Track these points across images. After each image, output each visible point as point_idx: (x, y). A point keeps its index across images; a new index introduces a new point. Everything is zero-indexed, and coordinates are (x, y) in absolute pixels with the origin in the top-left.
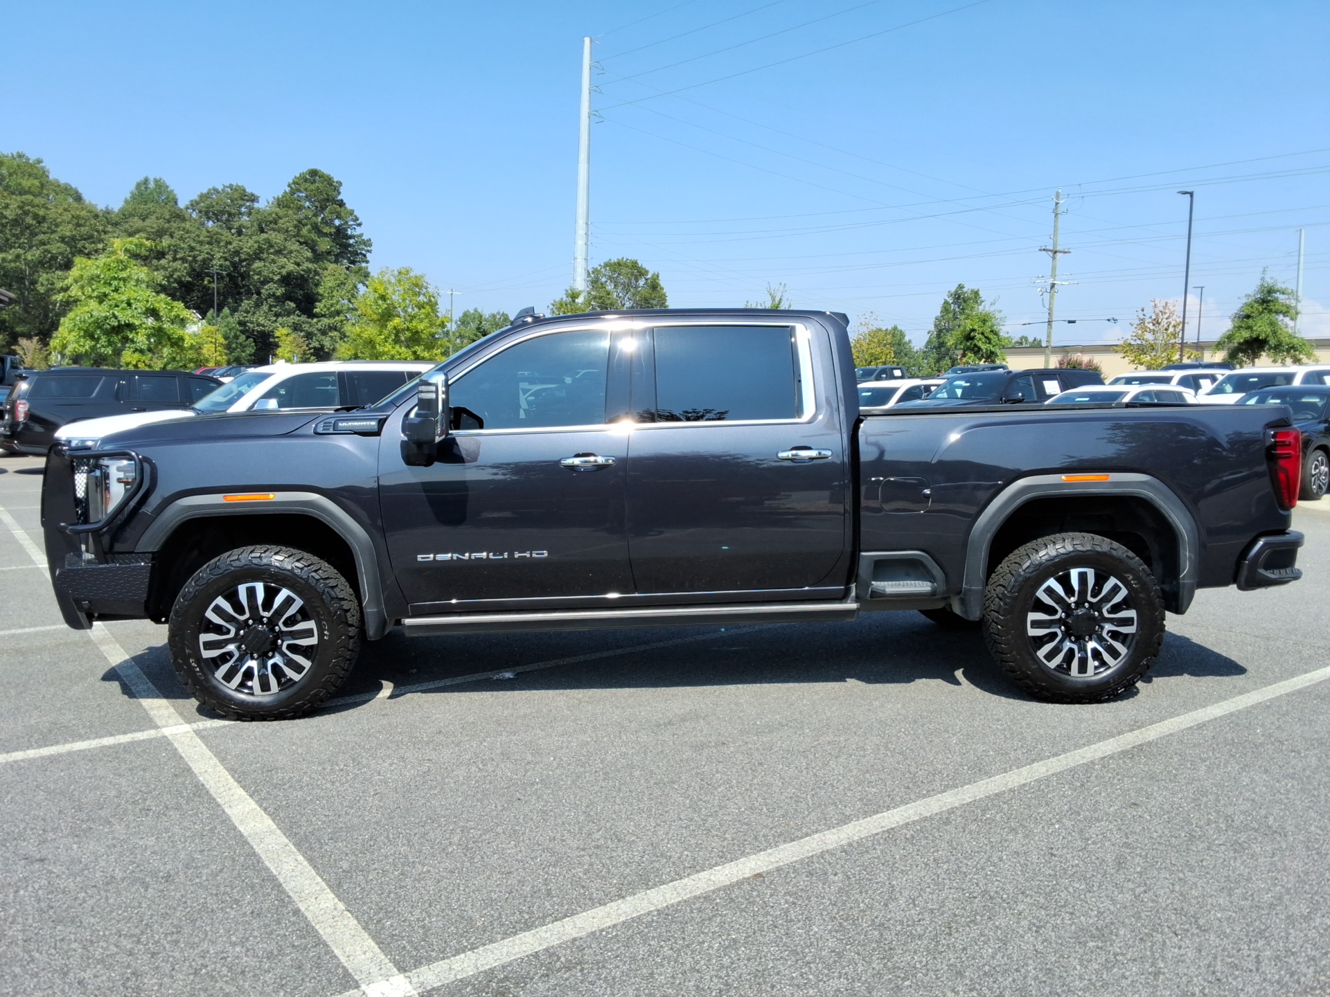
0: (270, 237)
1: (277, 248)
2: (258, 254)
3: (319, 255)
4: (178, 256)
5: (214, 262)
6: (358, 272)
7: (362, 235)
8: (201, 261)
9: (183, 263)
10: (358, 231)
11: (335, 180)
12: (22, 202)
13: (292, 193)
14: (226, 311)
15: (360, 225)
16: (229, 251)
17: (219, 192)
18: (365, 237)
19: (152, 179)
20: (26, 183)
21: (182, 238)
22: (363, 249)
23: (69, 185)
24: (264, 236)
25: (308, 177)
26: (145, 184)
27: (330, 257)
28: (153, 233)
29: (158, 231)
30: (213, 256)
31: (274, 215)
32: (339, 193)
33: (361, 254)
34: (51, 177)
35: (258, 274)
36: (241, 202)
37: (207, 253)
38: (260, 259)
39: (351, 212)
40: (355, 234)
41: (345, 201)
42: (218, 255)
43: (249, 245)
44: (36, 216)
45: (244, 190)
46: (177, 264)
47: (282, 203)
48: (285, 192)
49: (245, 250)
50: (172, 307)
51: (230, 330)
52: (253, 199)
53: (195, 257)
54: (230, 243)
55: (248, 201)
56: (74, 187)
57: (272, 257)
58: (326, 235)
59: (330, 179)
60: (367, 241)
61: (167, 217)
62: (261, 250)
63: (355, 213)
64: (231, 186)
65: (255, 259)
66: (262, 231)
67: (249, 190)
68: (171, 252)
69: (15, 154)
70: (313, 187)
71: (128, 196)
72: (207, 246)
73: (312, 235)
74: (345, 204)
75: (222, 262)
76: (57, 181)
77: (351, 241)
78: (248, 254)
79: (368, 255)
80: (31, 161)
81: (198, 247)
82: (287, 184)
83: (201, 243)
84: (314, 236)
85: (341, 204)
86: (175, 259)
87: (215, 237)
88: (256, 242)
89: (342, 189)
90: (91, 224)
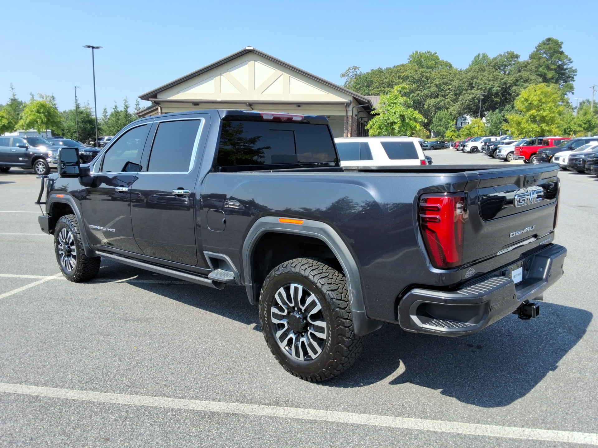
0: (522, 74)
1: (525, 79)
2: (516, 83)
3: (548, 80)
4: (479, 88)
5: (494, 89)
6: (567, 86)
7: (572, 67)
8: (488, 89)
9: (481, 90)
10: (571, 65)
11: (560, 41)
12: (422, 72)
13: (537, 51)
14: (497, 111)
15: (571, 62)
16: (501, 83)
17: (501, 56)
18: (574, 68)
19: (481, 54)
20: (429, 63)
21: (482, 80)
22: (572, 74)
23: (447, 62)
24: (520, 74)
25: (546, 42)
26: (478, 56)
27: (553, 81)
28: (470, 78)
29: (472, 77)
30: (494, 86)
31: (526, 63)
32: (561, 48)
33: (571, 77)
34: (440, 60)
35: (514, 92)
36: (511, 59)
37: (492, 85)
38: (516, 85)
39: (567, 57)
40: (569, 67)
41: (564, 51)
42: (496, 85)
43: (511, 79)
44: (426, 77)
45: (513, 53)
46: (479, 92)
47: (532, 57)
48: (534, 51)
49: (509, 81)
50: (413, 113)
51: (498, 119)
52: (517, 57)
53: (486, 87)
54: (502, 79)
55: (515, 58)
56: (449, 62)
57: (522, 83)
58: (552, 69)
59: (557, 41)
60: (575, 70)
61: (477, 71)
62: (517, 81)
63: (569, 57)
64: (508, 53)
65: (514, 85)
66: (519, 71)
67: (515, 53)
68: (476, 86)
69: (426, 52)
70: (548, 47)
71: (471, 63)
72: (492, 82)
73: (544, 71)
74: (564, 53)
75: (498, 88)
76: (443, 60)
77: (567, 71)
78: (510, 83)
79: (575, 77)
80: (432, 54)
81: (488, 82)
82: (535, 47)
83: (489, 81)
84: (546, 71)
85: (562, 53)
86: (478, 89)
87: (496, 77)
88: (515, 77)
89: (563, 46)
90: (448, 78)
